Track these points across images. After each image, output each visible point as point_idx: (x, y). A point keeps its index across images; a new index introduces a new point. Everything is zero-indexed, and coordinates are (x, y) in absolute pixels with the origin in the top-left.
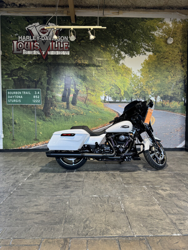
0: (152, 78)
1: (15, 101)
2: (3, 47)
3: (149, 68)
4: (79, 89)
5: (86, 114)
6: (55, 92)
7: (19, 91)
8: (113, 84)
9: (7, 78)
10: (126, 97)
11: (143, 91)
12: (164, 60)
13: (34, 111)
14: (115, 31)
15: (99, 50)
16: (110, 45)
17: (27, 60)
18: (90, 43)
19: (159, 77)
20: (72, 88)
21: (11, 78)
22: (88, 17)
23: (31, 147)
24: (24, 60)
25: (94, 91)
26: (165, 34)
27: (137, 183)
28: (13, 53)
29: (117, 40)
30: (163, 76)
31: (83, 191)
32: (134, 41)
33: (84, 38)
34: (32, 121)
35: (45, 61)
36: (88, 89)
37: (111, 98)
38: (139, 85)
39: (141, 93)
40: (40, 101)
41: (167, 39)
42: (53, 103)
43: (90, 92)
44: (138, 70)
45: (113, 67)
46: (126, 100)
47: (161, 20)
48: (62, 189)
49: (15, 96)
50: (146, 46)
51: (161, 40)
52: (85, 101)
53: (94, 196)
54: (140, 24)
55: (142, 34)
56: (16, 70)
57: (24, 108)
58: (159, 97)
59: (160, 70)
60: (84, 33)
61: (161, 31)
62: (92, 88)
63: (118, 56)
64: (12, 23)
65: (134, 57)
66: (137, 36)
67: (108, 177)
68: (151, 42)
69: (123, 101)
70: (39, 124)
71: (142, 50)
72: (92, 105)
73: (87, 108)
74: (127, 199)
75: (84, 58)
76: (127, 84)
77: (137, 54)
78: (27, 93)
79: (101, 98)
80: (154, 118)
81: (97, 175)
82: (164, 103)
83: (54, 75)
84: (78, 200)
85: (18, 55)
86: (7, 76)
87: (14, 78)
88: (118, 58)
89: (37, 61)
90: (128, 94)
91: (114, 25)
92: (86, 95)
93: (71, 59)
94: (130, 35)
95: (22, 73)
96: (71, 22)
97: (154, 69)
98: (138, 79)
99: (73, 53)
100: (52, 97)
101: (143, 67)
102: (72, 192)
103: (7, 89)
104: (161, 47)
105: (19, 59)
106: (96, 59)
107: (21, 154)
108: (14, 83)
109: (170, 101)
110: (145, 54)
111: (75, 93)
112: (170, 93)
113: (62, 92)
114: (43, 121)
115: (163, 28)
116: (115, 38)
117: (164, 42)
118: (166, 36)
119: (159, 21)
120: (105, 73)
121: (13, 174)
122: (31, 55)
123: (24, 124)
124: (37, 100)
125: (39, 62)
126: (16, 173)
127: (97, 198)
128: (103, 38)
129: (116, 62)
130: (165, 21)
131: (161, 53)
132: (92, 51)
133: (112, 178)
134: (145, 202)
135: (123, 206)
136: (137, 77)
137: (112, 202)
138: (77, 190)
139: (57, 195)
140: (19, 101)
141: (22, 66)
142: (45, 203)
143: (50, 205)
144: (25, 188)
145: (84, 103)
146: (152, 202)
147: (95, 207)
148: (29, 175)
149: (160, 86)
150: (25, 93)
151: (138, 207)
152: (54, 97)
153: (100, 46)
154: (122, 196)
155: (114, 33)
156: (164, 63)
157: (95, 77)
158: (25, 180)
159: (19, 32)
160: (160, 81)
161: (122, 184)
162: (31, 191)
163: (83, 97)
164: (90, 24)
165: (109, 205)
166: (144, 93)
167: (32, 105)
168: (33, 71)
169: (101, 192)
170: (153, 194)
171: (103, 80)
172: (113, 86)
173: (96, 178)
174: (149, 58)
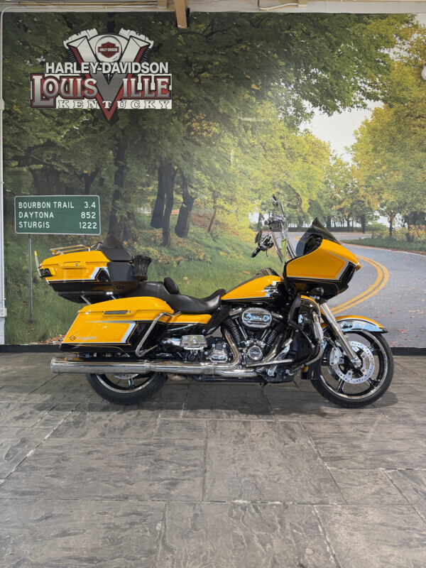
0: (381, 167)
1: (35, 224)
2: (7, 92)
3: (375, 143)
4: (193, 196)
5: (211, 258)
6: (136, 204)
7: (46, 200)
8: (282, 184)
9: (17, 169)
11: (359, 201)
12: (414, 123)
14: (288, 49)
15: (247, 96)
16: (274, 83)
17: (67, 123)
18: (224, 78)
19: (399, 165)
20: (178, 193)
21: (27, 167)
22: (219, 15)
24: (59, 124)
25: (231, 200)
26: (416, 56)
27: (361, 457)
28: (31, 106)
29: (292, 72)
30: (409, 162)
31: (204, 482)
32: (337, 74)
33: (210, 66)
35: (111, 125)
36: (217, 197)
38: (347, 185)
39: (352, 205)
40: (98, 226)
41: (421, 68)
42: (130, 231)
43: (222, 203)
44: (346, 148)
45: (282, 140)
47: (406, 19)
48: (146, 471)
49: (36, 213)
50: (366, 86)
51: (406, 69)
52: (210, 228)
53: (236, 501)
54: (351, 30)
55: (356, 55)
56: (39, 149)
57: (57, 243)
58: (399, 216)
59: (403, 147)
60: (209, 54)
61: (405, 47)
62: (228, 193)
63: (294, 111)
64: (29, 31)
65: (336, 113)
66: (343, 61)
67: (275, 434)
68: (380, 76)
69: (304, 226)
71: (358, 95)
72: (226, 236)
73: (215, 245)
74: (340, 515)
75: (208, 117)
76: (318, 182)
77: (344, 107)
78: (65, 205)
79: (250, 217)
80: (386, 271)
81: (243, 427)
82: (411, 232)
83: (133, 160)
84: (192, 514)
85: (45, 111)
86: (17, 163)
87: (34, 167)
88: (295, 117)
89: (90, 125)
90: (319, 208)
91: (286, 32)
92: (212, 211)
93: (175, 119)
94: (326, 58)
95: (55, 155)
96: (177, 26)
97: (387, 144)
98: (346, 170)
99: (181, 104)
100: (126, 216)
101: (358, 139)
102: (174, 483)
103: (15, 195)
104: (406, 89)
105: (46, 120)
106: (240, 120)
108: (32, 179)
110: (365, 106)
111: (184, 205)
113: (152, 204)
115: (412, 39)
116: (287, 66)
117: (413, 75)
118: (420, 59)
119: (401, 23)
120: (261, 154)
121: (18, 418)
122: (76, 109)
124: (90, 222)
125: (97, 128)
126: (24, 414)
127: (247, 509)
128: (257, 65)
129: (288, 126)
130: (417, 22)
131: (406, 104)
132: (228, 98)
133: (287, 439)
134: (397, 531)
135: (329, 544)
136: (344, 165)
137: (295, 528)
138: (187, 477)
139: (129, 495)
140: (46, 225)
141: (54, 139)
142: (93, 524)
143: (107, 532)
144: (42, 468)
145: (206, 231)
146: (418, 530)
147: (243, 546)
148: (57, 421)
149: (403, 189)
150: (59, 205)
151: (378, 549)
152: (131, 215)
153: (249, 87)
154: (322, 506)
155: (285, 52)
156: (412, 129)
157: (236, 166)
158: (46, 438)
159: (47, 53)
160: (404, 176)
161: (316, 459)
162: (57, 477)
163: (204, 216)
164: (225, 32)
165: (288, 540)
166: (361, 207)
167: (78, 234)
168: (81, 151)
169: (257, 489)
170: (414, 497)
171: (257, 173)
172: (280, 186)
173: (241, 435)
174: (374, 117)
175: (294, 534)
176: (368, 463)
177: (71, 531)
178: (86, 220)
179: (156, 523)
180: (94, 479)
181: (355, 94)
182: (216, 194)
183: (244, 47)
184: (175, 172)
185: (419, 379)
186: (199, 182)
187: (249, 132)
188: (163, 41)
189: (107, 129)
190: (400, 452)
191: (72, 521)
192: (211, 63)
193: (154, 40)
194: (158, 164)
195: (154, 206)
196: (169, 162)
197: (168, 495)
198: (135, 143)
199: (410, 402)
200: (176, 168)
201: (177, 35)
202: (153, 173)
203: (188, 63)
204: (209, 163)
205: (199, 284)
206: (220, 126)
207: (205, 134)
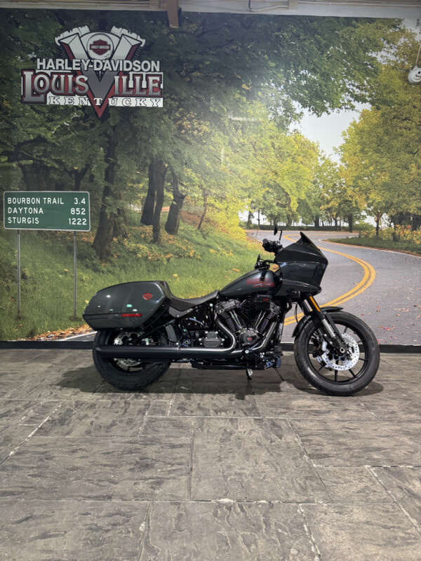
0: (368, 168)
1: (24, 220)
3: (363, 144)
4: (184, 194)
5: (201, 256)
6: (126, 200)
7: (36, 196)
8: (272, 183)
9: (7, 164)
10: (303, 216)
11: (347, 201)
12: (401, 125)
13: (73, 247)
14: (278, 50)
15: (238, 96)
16: (264, 83)
17: (58, 120)
18: (215, 78)
19: (386, 166)
20: (168, 191)
21: (16, 162)
22: (210, 15)
23: (62, 337)
24: (50, 120)
25: (222, 198)
26: (403, 60)
27: (346, 455)
29: (282, 72)
30: (395, 164)
31: (189, 481)
32: (326, 76)
33: (201, 66)
34: (66, 272)
35: (102, 122)
36: (208, 195)
37: (265, 217)
38: (335, 185)
39: (340, 205)
40: (87, 222)
41: (408, 71)
42: (120, 228)
43: (212, 201)
44: (335, 149)
45: (272, 140)
46: (303, 222)
47: (393, 23)
48: (131, 470)
49: (26, 208)
50: (355, 88)
51: (393, 72)
52: (200, 225)
53: (222, 500)
54: (340, 33)
55: (345, 58)
56: (29, 144)
57: (47, 238)
58: (385, 216)
59: (390, 149)
60: (200, 54)
61: (392, 51)
62: (219, 192)
63: (284, 111)
64: (20, 27)
65: (324, 114)
66: (332, 63)
67: (261, 431)
68: (368, 78)
69: (294, 224)
70: (82, 280)
71: (346, 97)
72: (216, 234)
73: (205, 242)
74: (326, 514)
75: (198, 115)
76: (306, 181)
77: (333, 109)
78: (55, 201)
79: (240, 215)
80: (372, 270)
81: (230, 424)
82: (397, 232)
83: (124, 157)
84: (176, 514)
85: (36, 107)
86: (6, 158)
87: (24, 162)
88: (284, 117)
89: (81, 122)
90: (307, 206)
91: (277, 33)
92: (203, 209)
93: (166, 118)
94: (315, 60)
95: (45, 151)
96: (168, 25)
97: (374, 145)
98: (334, 171)
99: (172, 102)
100: (116, 213)
101: (346, 140)
102: (159, 482)
103: (5, 190)
104: (393, 91)
105: (37, 116)
106: (230, 119)
107: (35, 354)
108: (22, 175)
109: (414, 228)
110: (353, 107)
111: (174, 203)
112: (413, 208)
113: (142, 201)
114: (94, 273)
115: (399, 43)
116: (277, 67)
117: (400, 78)
118: (406, 63)
119: (389, 27)
120: (251, 153)
121: (2, 416)
123: (47, 278)
124: (79, 218)
125: (87, 125)
126: (9, 411)
127: (232, 509)
128: (248, 66)
129: (278, 126)
130: (404, 26)
131: (393, 107)
132: (218, 98)
133: (273, 436)
134: (382, 529)
135: (314, 544)
136: (332, 165)
137: (280, 527)
138: (173, 475)
139: (113, 495)
140: (35, 221)
141: (44, 135)
142: (75, 525)
143: (89, 533)
144: (24, 467)
145: (196, 228)
146: (403, 528)
147: (227, 548)
148: (42, 418)
149: (389, 190)
150: (49, 200)
151: (363, 548)
152: (121, 212)
153: (239, 87)
154: (307, 504)
155: (276, 54)
156: (399, 131)
157: (226, 165)
158: (30, 436)
159: (39, 49)
160: (390, 177)
161: (302, 456)
162: (39, 476)
163: (194, 214)
164: (216, 32)
165: (273, 540)
166: (349, 207)
167: (67, 230)
168: (72, 147)
169: (242, 487)
170: (400, 495)
171: (247, 172)
172: (269, 185)
173: (228, 433)
174: (362, 119)
175: (278, 534)
176: (354, 460)
177: (52, 533)
178: (76, 216)
179: (140, 523)
180: (78, 478)
181: (344, 95)
182: (206, 192)
183: (234, 47)
184: (166, 169)
185: (404, 376)
186: (190, 180)
187: (240, 131)
188: (155, 40)
189: (98, 125)
190: (385, 449)
191: (53, 521)
192: (201, 62)
193: (146, 39)
194: (149, 161)
195: (144, 203)
196: (160, 159)
197: (152, 494)
198: (126, 140)
199: (395, 399)
200: (166, 165)
201: (169, 34)
202: (144, 170)
203: (180, 62)
204: (199, 161)
205: (189, 281)
206: (211, 125)
207: (195, 132)
